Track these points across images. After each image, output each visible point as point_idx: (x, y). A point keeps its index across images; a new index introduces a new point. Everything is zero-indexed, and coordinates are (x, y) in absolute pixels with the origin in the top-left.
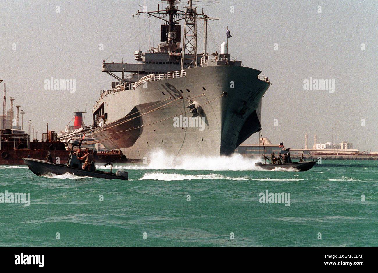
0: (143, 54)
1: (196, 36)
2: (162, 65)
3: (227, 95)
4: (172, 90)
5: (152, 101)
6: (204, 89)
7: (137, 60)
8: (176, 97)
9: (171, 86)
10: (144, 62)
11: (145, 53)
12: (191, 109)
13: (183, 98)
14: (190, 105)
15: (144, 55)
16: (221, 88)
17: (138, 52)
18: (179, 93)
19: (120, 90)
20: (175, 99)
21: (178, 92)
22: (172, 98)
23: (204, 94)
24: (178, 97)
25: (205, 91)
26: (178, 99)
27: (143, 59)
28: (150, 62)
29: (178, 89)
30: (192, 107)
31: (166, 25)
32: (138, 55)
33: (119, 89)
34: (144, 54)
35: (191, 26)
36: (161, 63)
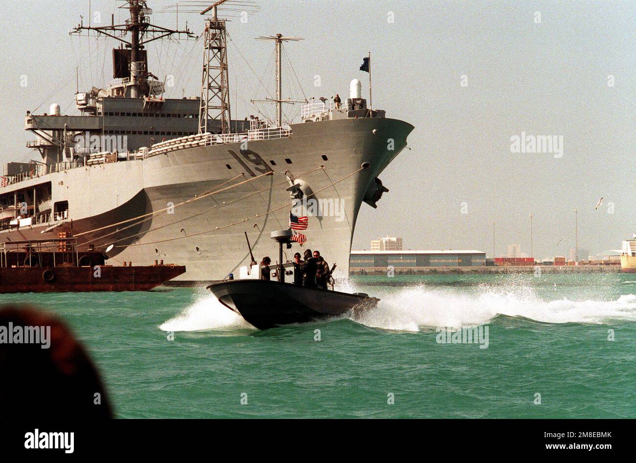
0: (99, 99)
1: (227, 68)
2: (131, 118)
3: (367, 169)
4: (252, 161)
5: (197, 179)
6: (325, 158)
7: (81, 109)
8: (256, 172)
9: (250, 154)
10: (100, 113)
11: (103, 98)
12: (294, 192)
13: (272, 174)
14: (292, 185)
15: (100, 101)
16: (360, 156)
17: (85, 96)
18: (266, 165)
19: (104, 161)
20: (253, 175)
21: (265, 163)
22: (247, 174)
23: (323, 166)
24: (263, 171)
25: (325, 162)
26: (260, 175)
27: (98, 108)
28: (111, 114)
29: (266, 159)
30: (296, 189)
31: (122, 49)
32: (84, 102)
33: (103, 159)
34: (101, 99)
35: (216, 51)
36: (129, 114)
